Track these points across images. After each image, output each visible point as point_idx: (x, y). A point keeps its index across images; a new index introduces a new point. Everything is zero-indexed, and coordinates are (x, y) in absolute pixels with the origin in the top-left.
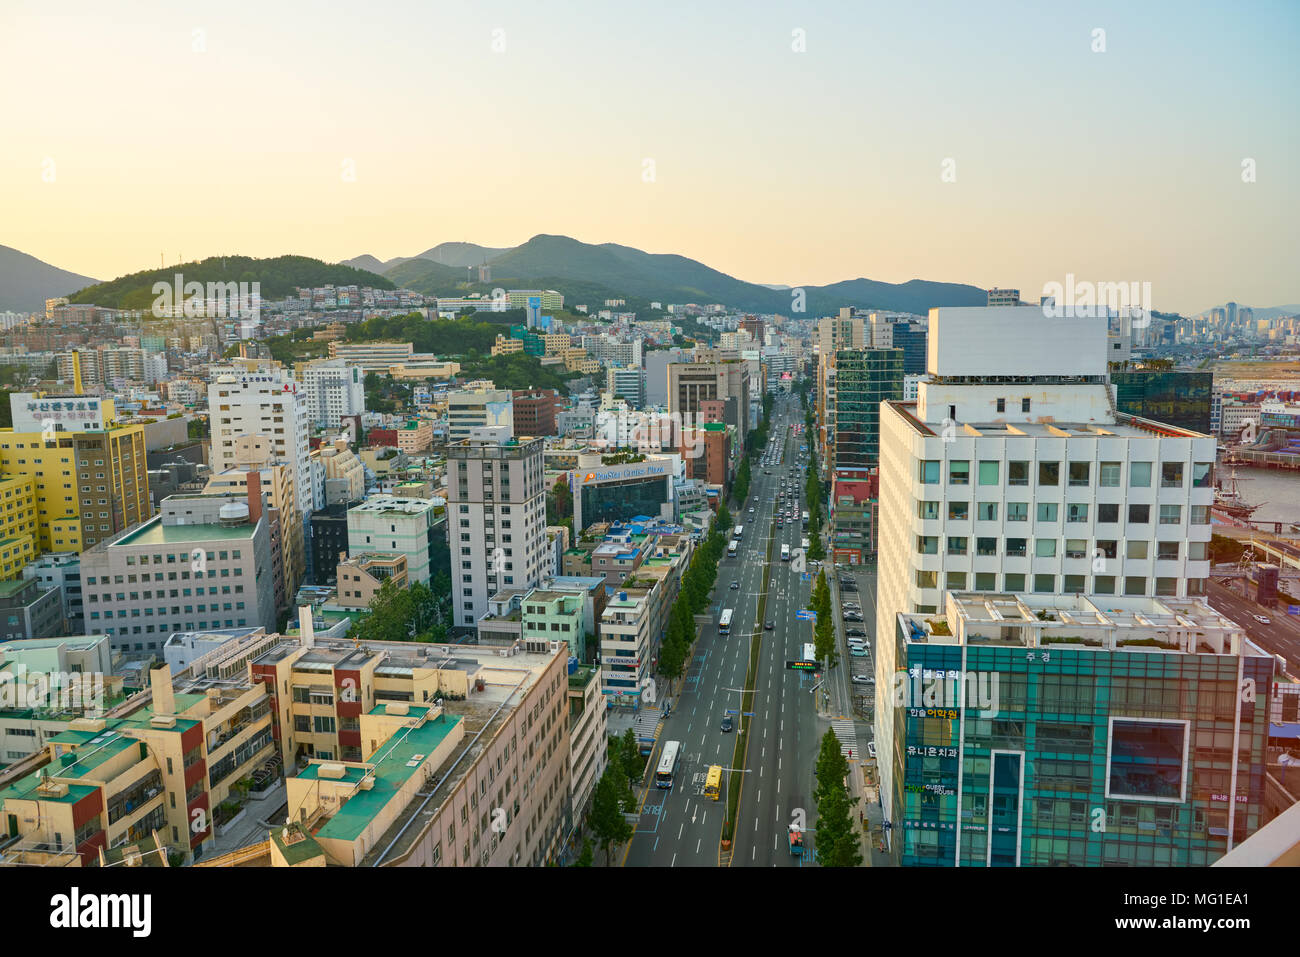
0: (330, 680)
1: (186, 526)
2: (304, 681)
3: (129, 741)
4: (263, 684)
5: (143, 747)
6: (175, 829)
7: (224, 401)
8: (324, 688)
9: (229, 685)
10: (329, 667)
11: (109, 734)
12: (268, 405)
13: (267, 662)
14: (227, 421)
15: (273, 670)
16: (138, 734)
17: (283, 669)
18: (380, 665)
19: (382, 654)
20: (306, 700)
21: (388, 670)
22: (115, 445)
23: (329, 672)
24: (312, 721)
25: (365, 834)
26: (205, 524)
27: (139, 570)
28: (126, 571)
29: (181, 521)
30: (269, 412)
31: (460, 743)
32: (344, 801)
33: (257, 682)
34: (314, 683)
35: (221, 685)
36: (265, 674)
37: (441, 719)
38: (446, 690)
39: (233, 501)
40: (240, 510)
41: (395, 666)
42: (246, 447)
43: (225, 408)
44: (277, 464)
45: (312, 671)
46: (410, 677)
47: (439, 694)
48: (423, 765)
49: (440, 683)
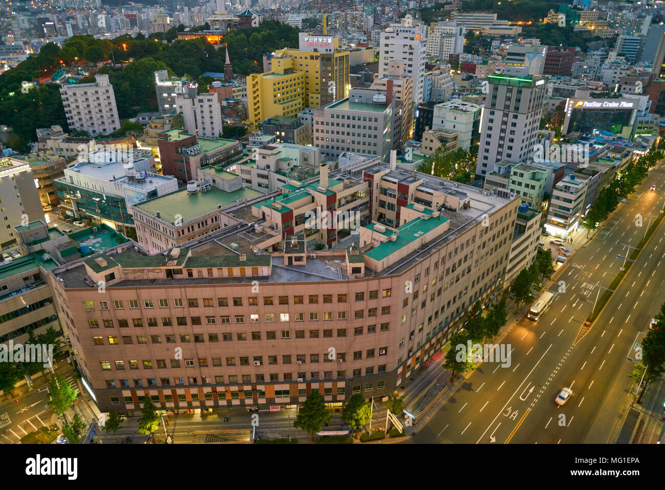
0: (395, 187)
1: (358, 103)
2: (386, 185)
3: (308, 194)
4: (367, 182)
5: (313, 198)
6: (322, 234)
7: (387, 42)
8: (394, 190)
9: (354, 180)
10: (396, 181)
11: (302, 189)
12: (407, 45)
13: (371, 173)
14: (387, 52)
15: (372, 177)
16: (311, 192)
17: (377, 177)
18: (420, 185)
19: (422, 180)
20: (385, 194)
21: (423, 189)
22: (336, 60)
23: (395, 183)
24: (387, 204)
25: (385, 259)
26: (367, 103)
27: (335, 121)
28: (331, 120)
29: (357, 101)
30: (407, 49)
31: (445, 232)
32: (382, 242)
33: (365, 181)
34: (390, 187)
35: (352, 179)
36: (369, 178)
37: (438, 218)
38: (448, 205)
39: (379, 94)
40: (382, 98)
41: (427, 187)
42: (393, 67)
43: (387, 45)
44: (405, 77)
45: (390, 181)
46: (432, 194)
47: (443, 206)
48: (422, 237)
49: (445, 201)
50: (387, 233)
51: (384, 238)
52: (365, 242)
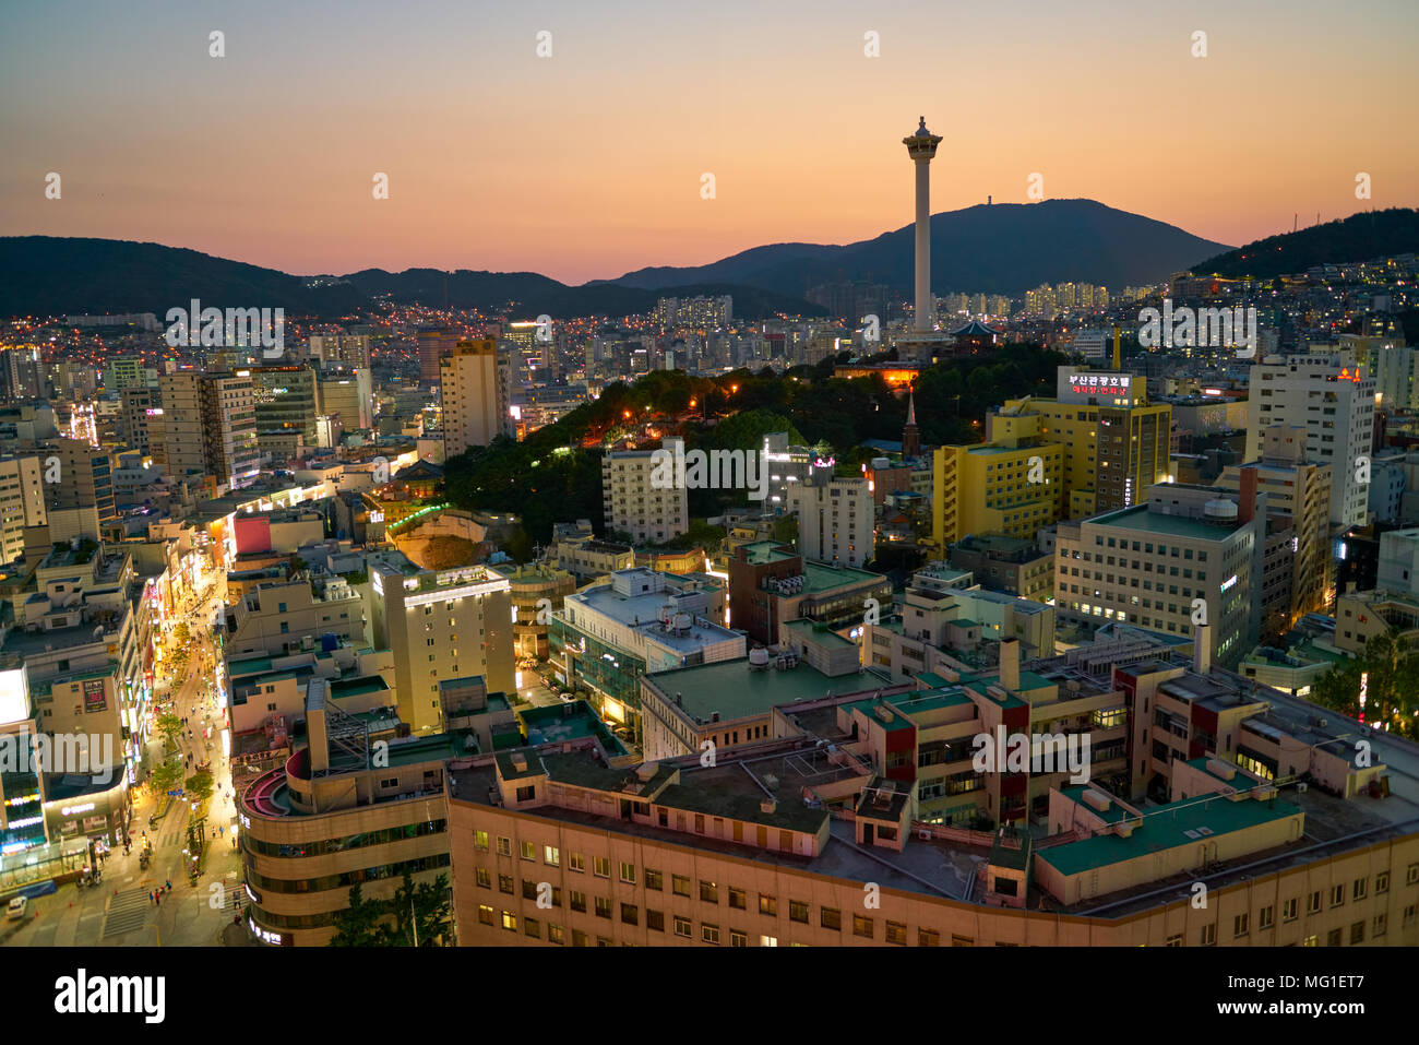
0: (1187, 711)
1: (1171, 516)
2: (1169, 705)
3: (968, 699)
4: (1122, 693)
5: (976, 708)
6: (990, 796)
7: (1267, 385)
8: (1184, 719)
9: (1094, 683)
10: (1189, 696)
11: (959, 687)
12: (1318, 393)
13: (1131, 672)
14: (1268, 408)
15: (1133, 682)
16: (973, 694)
17: (1145, 682)
18: (1254, 717)
19: (1258, 706)
20: (1167, 727)
21: (1257, 726)
22: (1136, 423)
23: (1186, 702)
24: (1170, 752)
26: (1190, 518)
29: (1166, 511)
30: (1318, 401)
31: (1288, 843)
32: (1094, 834)
33: (1118, 689)
34: (1178, 711)
35: (1089, 681)
36: (1126, 684)
37: (1270, 804)
38: (1320, 776)
39: (1220, 498)
40: (1229, 509)
41: (1271, 725)
42: (1275, 440)
43: (1266, 393)
44: (1305, 464)
45: (1178, 698)
46: (1276, 741)
47: (1306, 777)
48: (1206, 842)
49: (1312, 766)
50: (1112, 814)
51: (1099, 825)
52: (1059, 827)
